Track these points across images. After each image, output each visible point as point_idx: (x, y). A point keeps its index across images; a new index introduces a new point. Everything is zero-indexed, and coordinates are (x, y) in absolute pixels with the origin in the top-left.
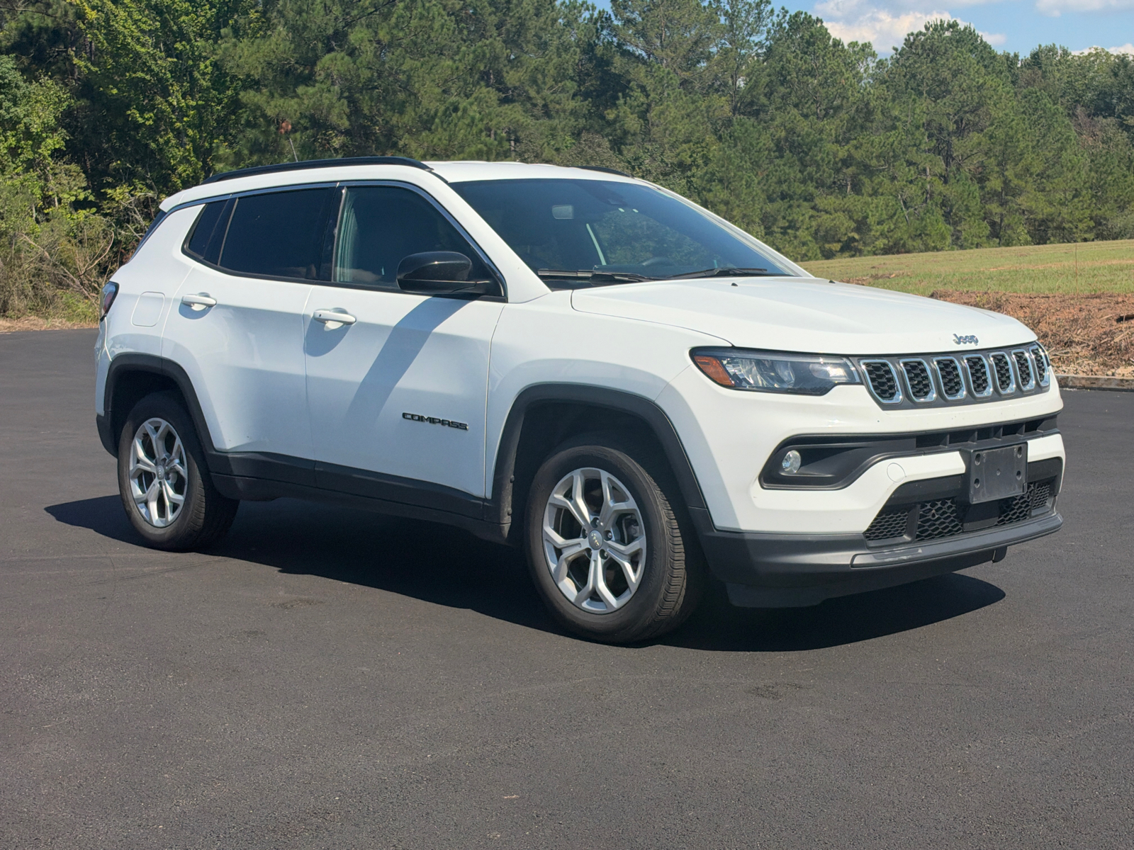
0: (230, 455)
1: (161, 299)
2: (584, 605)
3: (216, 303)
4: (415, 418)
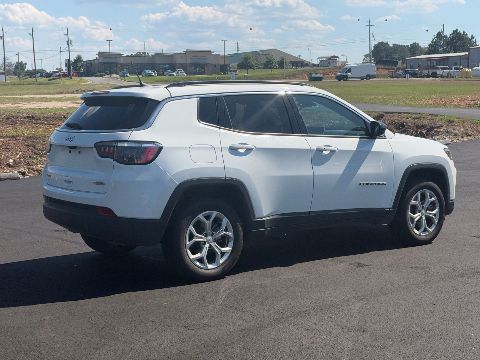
1: (211, 148)
2: (422, 234)
3: (255, 147)
4: (365, 184)
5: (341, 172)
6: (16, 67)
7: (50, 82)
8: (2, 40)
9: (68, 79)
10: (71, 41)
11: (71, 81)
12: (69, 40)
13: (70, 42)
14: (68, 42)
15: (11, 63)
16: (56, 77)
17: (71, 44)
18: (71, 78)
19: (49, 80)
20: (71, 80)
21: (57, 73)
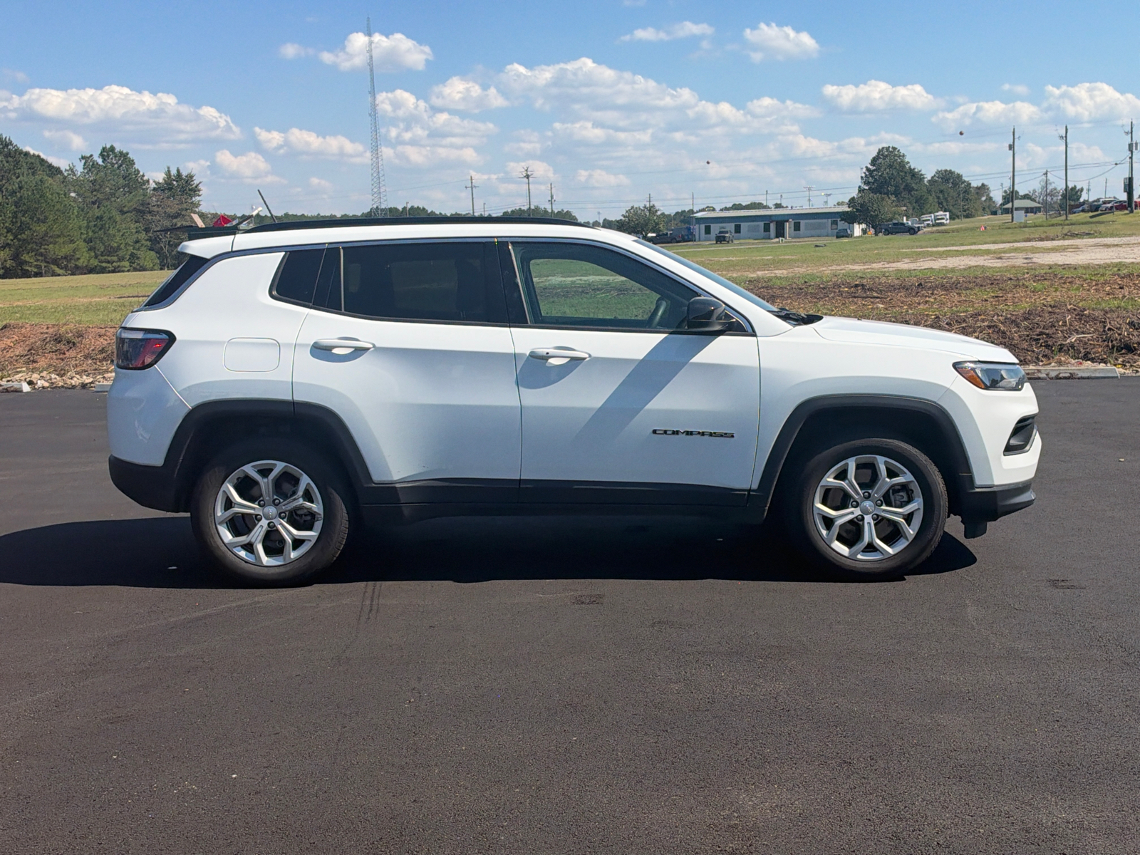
0: (397, 485)
1: (272, 344)
2: (859, 557)
3: (374, 346)
4: (668, 432)
5: (599, 404)
6: (1064, 196)
7: (1094, 220)
8: (1011, 152)
9: (1125, 214)
10: (1136, 144)
11: (1130, 217)
12: (1134, 142)
13: (1134, 145)
14: (1130, 146)
15: (1055, 189)
16: (1106, 210)
17: (1136, 149)
18: (1132, 212)
19: (1091, 217)
20: (1131, 215)
21: (1109, 203)
